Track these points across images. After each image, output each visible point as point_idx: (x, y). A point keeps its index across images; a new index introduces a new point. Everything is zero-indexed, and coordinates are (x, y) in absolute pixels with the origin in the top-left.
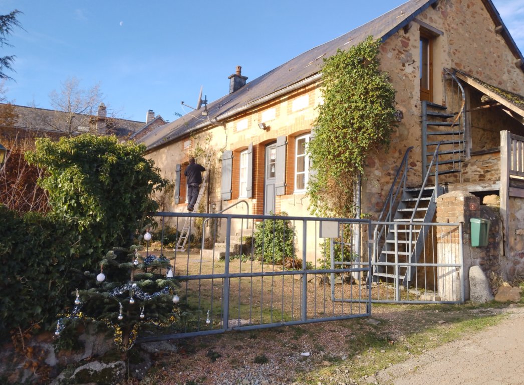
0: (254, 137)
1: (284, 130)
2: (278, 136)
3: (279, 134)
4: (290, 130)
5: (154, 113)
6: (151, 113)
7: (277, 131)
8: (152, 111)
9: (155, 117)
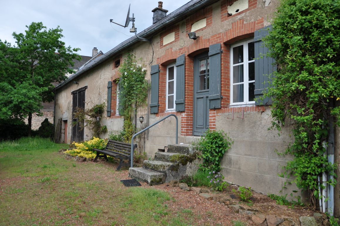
0: (181, 49)
1: (217, 38)
2: (211, 44)
3: (212, 42)
4: (225, 37)
5: (97, 50)
6: (95, 49)
7: (209, 40)
8: (96, 48)
9: (98, 52)
